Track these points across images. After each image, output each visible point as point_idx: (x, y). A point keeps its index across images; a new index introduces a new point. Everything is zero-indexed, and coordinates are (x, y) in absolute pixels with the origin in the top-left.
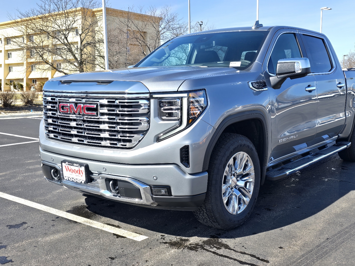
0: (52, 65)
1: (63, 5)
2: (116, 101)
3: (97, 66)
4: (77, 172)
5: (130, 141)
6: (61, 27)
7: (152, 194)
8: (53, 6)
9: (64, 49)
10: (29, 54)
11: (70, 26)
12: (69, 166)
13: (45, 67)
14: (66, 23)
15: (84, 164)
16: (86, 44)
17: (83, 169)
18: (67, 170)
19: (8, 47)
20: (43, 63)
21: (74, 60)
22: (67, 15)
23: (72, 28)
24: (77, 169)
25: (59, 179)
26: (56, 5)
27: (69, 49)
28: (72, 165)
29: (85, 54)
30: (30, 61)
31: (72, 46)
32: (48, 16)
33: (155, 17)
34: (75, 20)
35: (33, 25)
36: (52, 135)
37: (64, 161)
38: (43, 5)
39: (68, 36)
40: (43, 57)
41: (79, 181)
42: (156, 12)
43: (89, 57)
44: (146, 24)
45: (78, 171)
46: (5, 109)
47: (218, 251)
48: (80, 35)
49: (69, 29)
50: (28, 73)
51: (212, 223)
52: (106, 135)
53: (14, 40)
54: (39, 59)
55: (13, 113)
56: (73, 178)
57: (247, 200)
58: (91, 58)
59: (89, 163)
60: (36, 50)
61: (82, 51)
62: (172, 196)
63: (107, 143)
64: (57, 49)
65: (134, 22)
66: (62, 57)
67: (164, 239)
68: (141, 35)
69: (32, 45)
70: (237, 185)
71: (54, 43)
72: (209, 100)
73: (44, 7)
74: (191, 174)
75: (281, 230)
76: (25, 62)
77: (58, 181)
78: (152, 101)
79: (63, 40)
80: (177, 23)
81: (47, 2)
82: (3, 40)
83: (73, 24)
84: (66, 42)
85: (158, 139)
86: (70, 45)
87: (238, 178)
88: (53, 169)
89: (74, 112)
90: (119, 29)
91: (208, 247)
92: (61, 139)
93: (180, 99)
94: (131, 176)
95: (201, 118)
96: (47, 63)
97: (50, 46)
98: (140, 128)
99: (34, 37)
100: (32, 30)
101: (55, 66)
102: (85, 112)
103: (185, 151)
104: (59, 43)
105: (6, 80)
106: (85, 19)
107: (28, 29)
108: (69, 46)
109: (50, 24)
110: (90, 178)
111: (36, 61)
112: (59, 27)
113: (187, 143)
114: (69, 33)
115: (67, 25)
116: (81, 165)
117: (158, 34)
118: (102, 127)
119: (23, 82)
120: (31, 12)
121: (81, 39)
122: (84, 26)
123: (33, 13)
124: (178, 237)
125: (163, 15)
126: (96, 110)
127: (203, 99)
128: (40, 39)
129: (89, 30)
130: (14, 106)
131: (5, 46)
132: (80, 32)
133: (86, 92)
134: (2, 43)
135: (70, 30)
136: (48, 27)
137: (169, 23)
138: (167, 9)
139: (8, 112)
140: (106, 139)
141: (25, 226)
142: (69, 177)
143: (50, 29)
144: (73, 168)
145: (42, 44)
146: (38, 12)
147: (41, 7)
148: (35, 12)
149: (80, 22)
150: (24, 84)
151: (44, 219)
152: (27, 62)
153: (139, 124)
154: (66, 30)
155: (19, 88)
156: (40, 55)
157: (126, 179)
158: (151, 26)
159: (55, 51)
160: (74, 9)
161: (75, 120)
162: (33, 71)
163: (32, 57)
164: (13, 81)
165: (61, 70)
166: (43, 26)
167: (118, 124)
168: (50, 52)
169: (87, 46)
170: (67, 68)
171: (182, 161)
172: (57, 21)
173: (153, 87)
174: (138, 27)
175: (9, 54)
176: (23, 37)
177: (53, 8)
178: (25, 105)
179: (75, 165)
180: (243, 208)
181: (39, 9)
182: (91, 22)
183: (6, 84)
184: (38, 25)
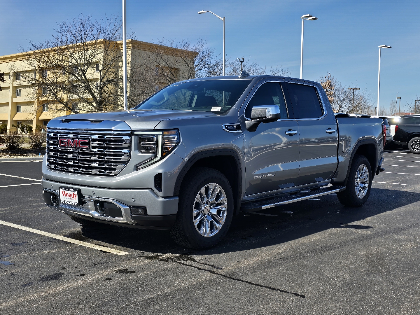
0: (66, 105)
1: (83, 36)
2: (104, 136)
3: (120, 107)
4: (71, 196)
5: (115, 169)
6: (79, 62)
7: (131, 213)
8: (70, 38)
9: (81, 86)
10: (41, 92)
11: (89, 61)
12: (65, 191)
13: (58, 107)
14: (84, 57)
15: (77, 189)
16: (107, 81)
17: (76, 193)
18: (63, 195)
19: (17, 83)
20: (56, 103)
21: (93, 100)
22: (85, 48)
23: (92, 63)
24: (71, 193)
25: (57, 205)
26: (74, 37)
27: (87, 87)
28: (67, 190)
29: (105, 93)
30: (41, 100)
31: (90, 83)
32: (65, 49)
33: (188, 52)
34: (96, 54)
35: (46, 59)
36: (53, 166)
37: (62, 187)
38: (60, 37)
39: (86, 72)
40: (56, 96)
41: (73, 203)
42: (189, 47)
43: (109, 96)
44: (177, 60)
45: (73, 195)
46: (11, 151)
47: (185, 263)
48: (100, 71)
49: (88, 64)
50: (39, 114)
51: (184, 242)
52: (96, 165)
53: (24, 75)
54: (52, 98)
55: (19, 157)
56: (68, 201)
57: (219, 226)
58: (112, 97)
59: (81, 188)
60: (48, 87)
61: (102, 89)
62: (147, 215)
63: (97, 172)
64: (74, 86)
65: (164, 58)
66: (79, 96)
67: (142, 254)
68: (171, 72)
69: (44, 81)
70: (210, 212)
71: (70, 80)
72: (181, 138)
73: (60, 39)
74: (162, 197)
75: (246, 251)
76: (36, 101)
77: (56, 206)
78: (133, 137)
79: (80, 77)
80: (213, 59)
81: (64, 33)
82: (11, 74)
83: (92, 58)
84: (84, 78)
85: (137, 168)
86: (88, 82)
87: (211, 207)
88: (52, 195)
89: (71, 146)
90: (145, 65)
91: (177, 260)
92: (60, 169)
93: (155, 136)
94: (115, 198)
95: (173, 152)
96: (60, 101)
97: (66, 83)
98: (123, 158)
99: (48, 73)
100: (46, 64)
101: (70, 106)
102: (79, 146)
103: (158, 178)
104: (75, 79)
105: (12, 121)
106: (106, 53)
107: (41, 63)
108: (87, 84)
109: (67, 58)
110: (82, 201)
111: (48, 100)
112: (77, 62)
113: (160, 171)
114: (87, 69)
115: (85, 60)
116: (75, 190)
117: (190, 72)
118: (93, 158)
119: (32, 123)
120: (46, 44)
121: (101, 76)
122: (105, 61)
123: (48, 46)
124: (155, 253)
125: (197, 50)
126: (88, 144)
127: (177, 137)
128: (54, 74)
129: (110, 66)
130: (20, 149)
131: (13, 81)
132: (101, 68)
133: (86, 129)
134: (10, 78)
135: (89, 66)
136: (64, 62)
137: (204, 60)
138: (202, 43)
139: (14, 155)
140: (96, 168)
141: (27, 244)
142: (65, 201)
143: (66, 64)
144: (68, 192)
145: (56, 81)
146: (53, 44)
147: (57, 39)
148: (50, 44)
149: (101, 56)
150: (34, 126)
151: (43, 240)
152: (38, 101)
153: (122, 155)
154: (84, 65)
155: (28, 131)
156: (53, 93)
157: (111, 201)
158: (184, 62)
159: (71, 88)
160: (94, 41)
161: (71, 152)
162: (44, 111)
163: (44, 94)
164: (21, 122)
165: (76, 110)
166: (58, 61)
167: (106, 155)
168: (65, 89)
169: (108, 84)
170: (84, 109)
171: (155, 187)
172: (75, 55)
173: (134, 126)
174: (168, 63)
175: (17, 90)
176: (35, 72)
177: (70, 40)
178: (33, 148)
179: (70, 190)
180: (216, 232)
181: (54, 42)
182: (113, 57)
183: (13, 126)
184: (53, 59)
